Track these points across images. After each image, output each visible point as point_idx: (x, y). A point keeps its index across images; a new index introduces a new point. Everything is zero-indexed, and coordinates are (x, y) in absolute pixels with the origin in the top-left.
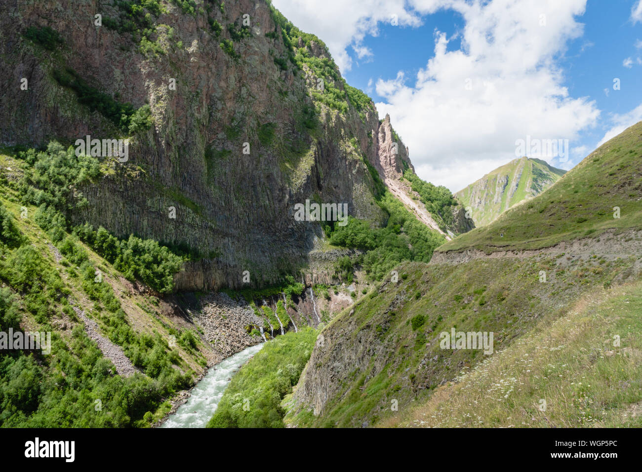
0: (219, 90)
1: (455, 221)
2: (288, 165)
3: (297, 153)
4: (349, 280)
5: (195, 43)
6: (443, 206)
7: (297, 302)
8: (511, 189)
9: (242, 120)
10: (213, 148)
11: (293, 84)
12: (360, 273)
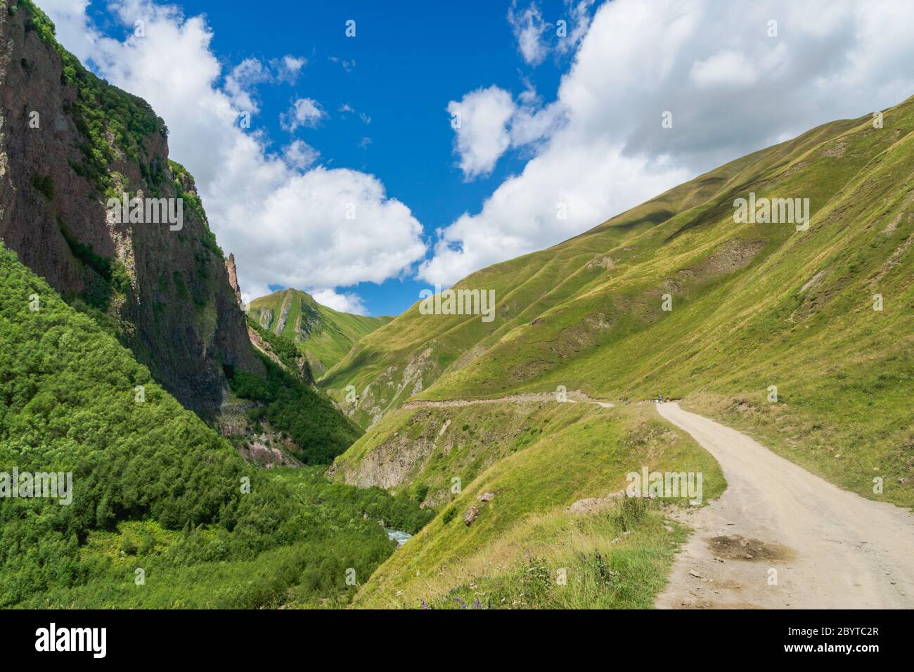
1: (300, 374)
2: (199, 316)
4: (258, 430)
6: (289, 357)
8: (278, 327)
12: (265, 424)
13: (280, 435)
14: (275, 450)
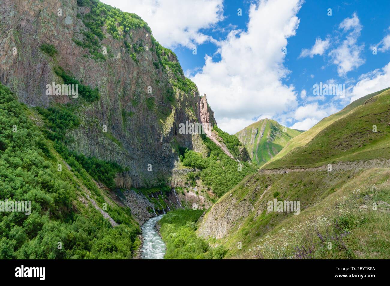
0: (129, 79)
1: (240, 154)
2: (161, 121)
3: (165, 115)
4: (194, 184)
5: (119, 54)
6: (234, 146)
7: (168, 196)
8: (260, 136)
9: (139, 95)
10: (126, 110)
11: (162, 77)
12: (199, 181)
13: (206, 188)
14: (201, 197)
